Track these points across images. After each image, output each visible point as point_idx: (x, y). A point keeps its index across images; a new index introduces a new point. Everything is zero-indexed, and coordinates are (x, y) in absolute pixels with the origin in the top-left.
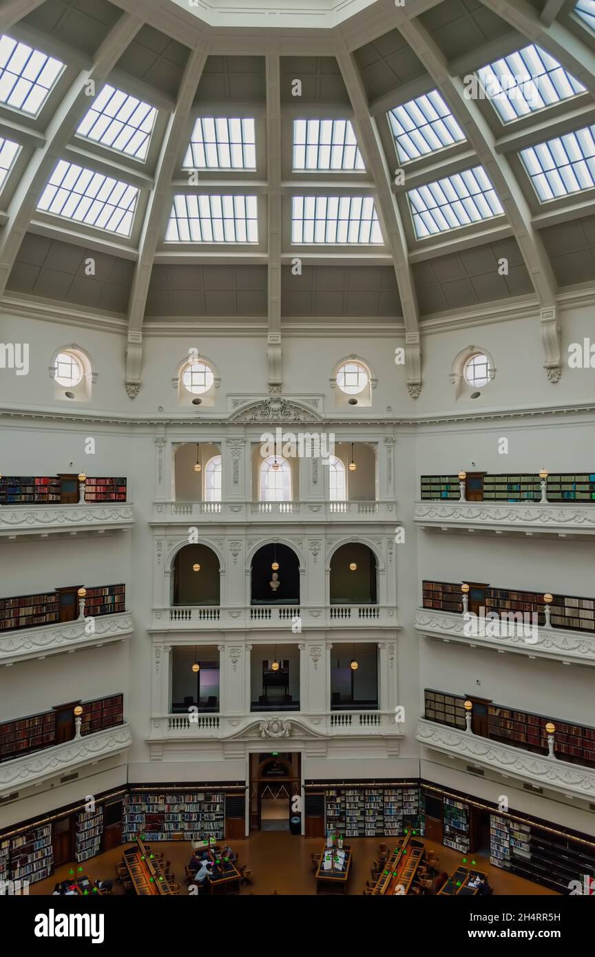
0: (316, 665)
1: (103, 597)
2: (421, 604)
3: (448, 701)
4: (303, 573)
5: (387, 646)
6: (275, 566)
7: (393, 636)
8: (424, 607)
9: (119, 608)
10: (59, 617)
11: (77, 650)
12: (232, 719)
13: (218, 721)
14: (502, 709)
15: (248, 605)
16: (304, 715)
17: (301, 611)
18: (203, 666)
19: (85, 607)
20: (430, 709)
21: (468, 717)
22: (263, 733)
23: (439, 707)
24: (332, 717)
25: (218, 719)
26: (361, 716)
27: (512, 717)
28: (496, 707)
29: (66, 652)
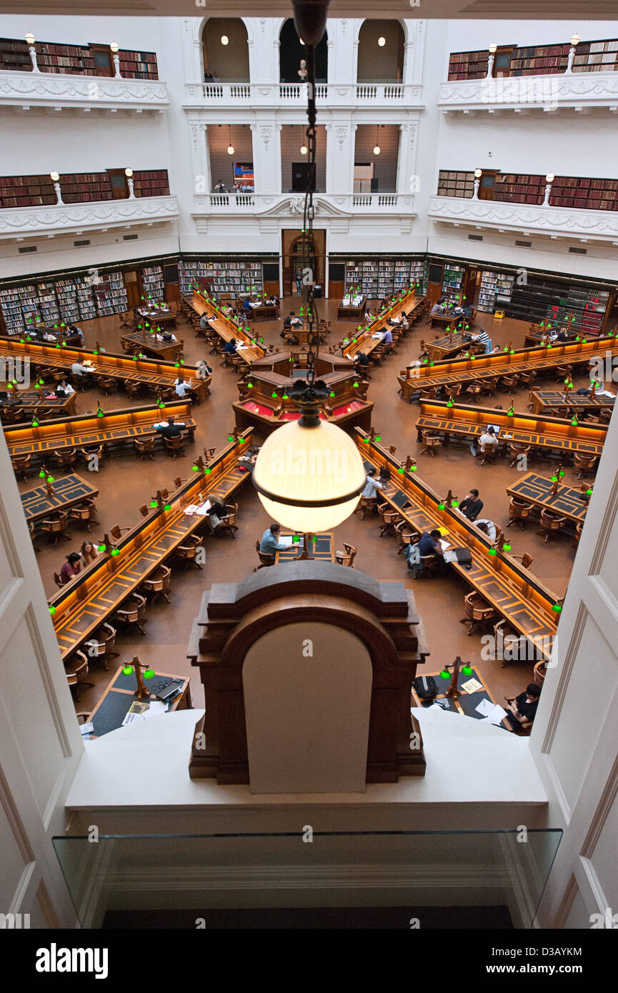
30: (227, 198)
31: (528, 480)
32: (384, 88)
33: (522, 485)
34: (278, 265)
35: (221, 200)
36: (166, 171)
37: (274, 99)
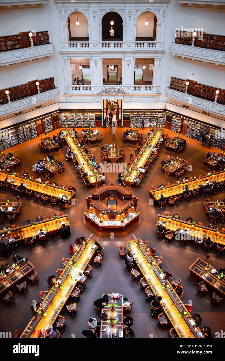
0: (129, 67)
1: (40, 37)
2: (174, 41)
3: (180, 82)
4: (124, 26)
5: (158, 59)
6: (112, 23)
7: (161, 55)
8: (176, 43)
9: (47, 42)
10: (23, 46)
11: (33, 60)
12: (96, 87)
13: (91, 88)
14: (200, 85)
15: (101, 41)
16: (124, 86)
17: (123, 44)
18: (84, 66)
19: (33, 42)
20: (172, 85)
21: (187, 88)
22: (108, 93)
23: (175, 84)
24: (134, 87)
25: (91, 87)
26: (145, 87)
27: (204, 88)
28: (197, 84)
29: (29, 61)
30: (79, 87)
31: (197, 263)
32: (147, 44)
33: (195, 266)
34: (101, 114)
35: (77, 88)
36: (53, 78)
37: (100, 48)
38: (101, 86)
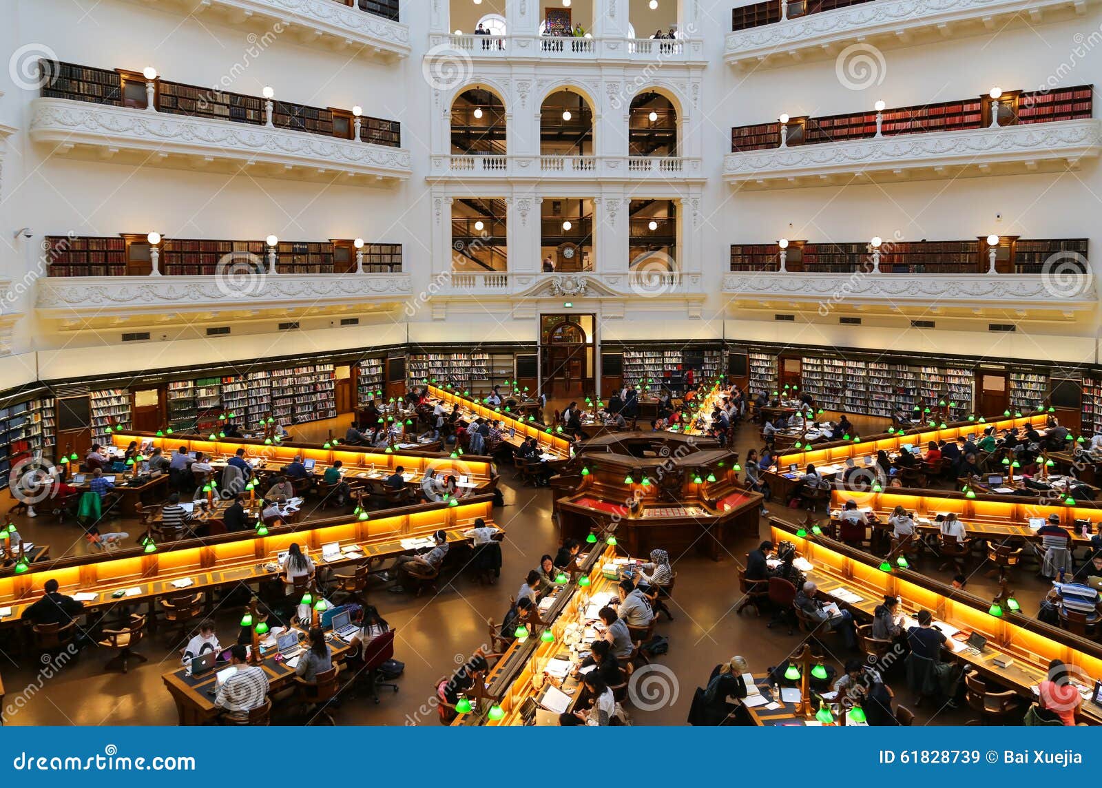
38: (537, 275)
